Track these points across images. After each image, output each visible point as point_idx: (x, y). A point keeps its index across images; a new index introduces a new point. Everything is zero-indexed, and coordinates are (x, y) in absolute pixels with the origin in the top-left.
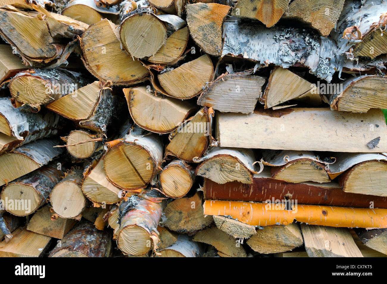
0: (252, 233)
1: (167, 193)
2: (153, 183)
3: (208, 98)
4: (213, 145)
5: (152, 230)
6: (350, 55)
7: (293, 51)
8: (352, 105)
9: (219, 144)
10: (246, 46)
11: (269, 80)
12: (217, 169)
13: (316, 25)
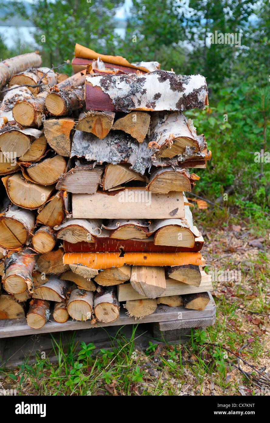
0: (96, 274)
1: (38, 250)
2: (28, 244)
3: (63, 185)
4: (68, 217)
5: (26, 278)
6: (154, 158)
7: (120, 152)
8: (158, 189)
9: (72, 216)
10: (87, 149)
11: (105, 172)
12: (70, 234)
13: (134, 136)
